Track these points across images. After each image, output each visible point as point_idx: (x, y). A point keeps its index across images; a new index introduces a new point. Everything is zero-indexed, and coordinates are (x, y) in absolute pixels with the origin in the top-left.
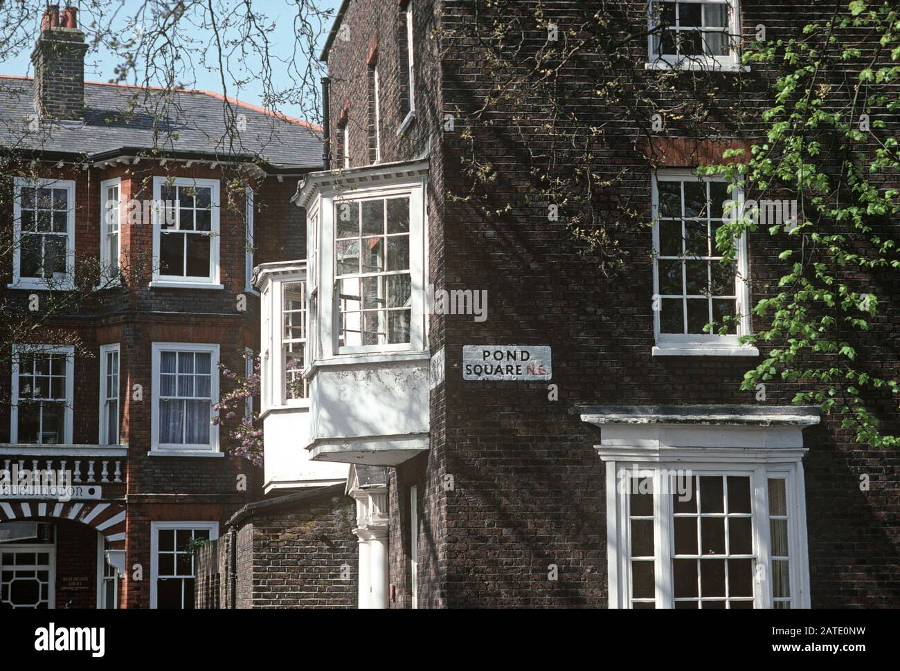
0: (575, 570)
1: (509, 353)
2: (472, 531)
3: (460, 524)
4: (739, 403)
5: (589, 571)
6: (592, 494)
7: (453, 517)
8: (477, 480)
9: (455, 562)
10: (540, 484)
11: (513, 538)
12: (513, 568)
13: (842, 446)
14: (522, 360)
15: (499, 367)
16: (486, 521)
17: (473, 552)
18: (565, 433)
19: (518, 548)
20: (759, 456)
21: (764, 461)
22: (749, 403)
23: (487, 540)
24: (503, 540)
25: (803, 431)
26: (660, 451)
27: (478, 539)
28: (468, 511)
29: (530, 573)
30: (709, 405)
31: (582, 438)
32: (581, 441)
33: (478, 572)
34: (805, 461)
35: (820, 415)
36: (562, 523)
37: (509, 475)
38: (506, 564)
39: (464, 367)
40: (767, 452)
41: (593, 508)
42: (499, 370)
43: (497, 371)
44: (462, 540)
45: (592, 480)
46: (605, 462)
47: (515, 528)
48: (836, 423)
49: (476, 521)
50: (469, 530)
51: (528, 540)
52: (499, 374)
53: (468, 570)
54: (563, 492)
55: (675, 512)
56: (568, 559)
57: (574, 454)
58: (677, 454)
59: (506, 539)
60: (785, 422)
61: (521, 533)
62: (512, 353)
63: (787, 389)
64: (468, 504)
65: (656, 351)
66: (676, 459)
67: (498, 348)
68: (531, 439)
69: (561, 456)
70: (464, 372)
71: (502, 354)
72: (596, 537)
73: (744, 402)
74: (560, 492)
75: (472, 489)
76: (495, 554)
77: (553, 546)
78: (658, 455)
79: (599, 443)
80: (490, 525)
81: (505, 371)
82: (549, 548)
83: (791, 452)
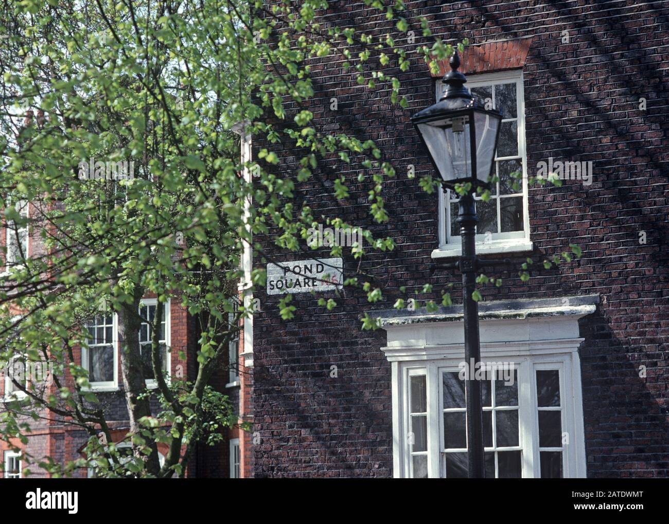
0: (365, 466)
1: (306, 267)
2: (275, 433)
3: (265, 427)
4: (517, 298)
5: (377, 466)
6: (379, 393)
7: (259, 420)
8: (279, 385)
9: (261, 462)
10: (334, 387)
11: (311, 438)
12: (311, 466)
13: (619, 334)
14: (318, 272)
15: (298, 280)
16: (287, 423)
17: (277, 452)
18: (356, 337)
19: (316, 447)
20: (522, 348)
21: (528, 353)
22: (526, 297)
23: (288, 441)
24: (302, 440)
25: (578, 321)
26: (425, 349)
27: (281, 440)
28: (272, 414)
29: (325, 470)
30: (487, 302)
31: (370, 341)
32: (370, 344)
33: (280, 470)
34: (581, 351)
35: (596, 304)
36: (353, 422)
37: (307, 379)
38: (305, 462)
39: (268, 283)
40: (529, 344)
41: (380, 407)
42: (298, 283)
43: (296, 285)
44: (267, 441)
45: (379, 380)
46: (391, 362)
47: (312, 428)
48: (613, 310)
49: (278, 424)
50: (272, 432)
51: (324, 439)
52: (298, 287)
53: (272, 469)
54: (354, 394)
55: (445, 408)
56: (358, 456)
57: (364, 357)
58: (442, 352)
59: (304, 440)
60: (546, 314)
61: (317, 433)
62: (309, 267)
63: (563, 280)
64: (272, 408)
65: (436, 253)
66: (442, 356)
67: (297, 263)
68: (325, 345)
69: (352, 359)
70: (268, 288)
71: (300, 268)
72: (384, 434)
73: (521, 297)
74: (351, 393)
75: (275, 395)
76: (295, 453)
77: (345, 444)
78: (424, 353)
79: (385, 345)
80: (291, 427)
81: (302, 284)
82: (342, 446)
83: (561, 343)
